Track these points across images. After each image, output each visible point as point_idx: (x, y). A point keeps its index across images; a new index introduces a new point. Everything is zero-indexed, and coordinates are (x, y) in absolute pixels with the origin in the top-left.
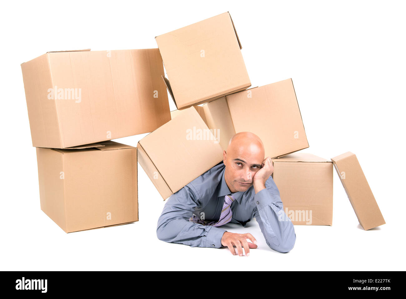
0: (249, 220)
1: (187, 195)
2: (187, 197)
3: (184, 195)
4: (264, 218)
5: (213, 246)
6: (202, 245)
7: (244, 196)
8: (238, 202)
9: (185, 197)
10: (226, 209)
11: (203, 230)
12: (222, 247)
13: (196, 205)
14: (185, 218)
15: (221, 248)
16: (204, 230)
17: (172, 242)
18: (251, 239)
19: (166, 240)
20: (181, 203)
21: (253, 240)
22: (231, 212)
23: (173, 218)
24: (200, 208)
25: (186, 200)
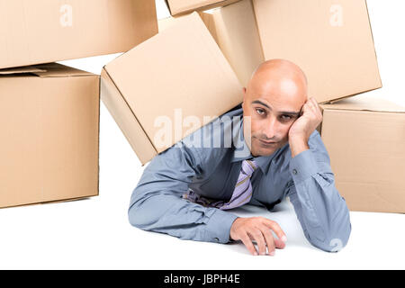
0: (279, 201)
1: (180, 156)
2: (181, 160)
3: (176, 156)
4: (304, 196)
5: (216, 240)
6: (198, 237)
7: (273, 162)
8: (263, 170)
9: (178, 159)
10: (243, 181)
11: (201, 214)
12: (231, 242)
13: (194, 173)
14: (175, 192)
15: (228, 243)
16: (203, 214)
17: (150, 231)
18: (277, 233)
19: (140, 226)
20: (168, 169)
21: (280, 234)
22: (251, 188)
23: (155, 193)
24: (201, 178)
25: (179, 165)
